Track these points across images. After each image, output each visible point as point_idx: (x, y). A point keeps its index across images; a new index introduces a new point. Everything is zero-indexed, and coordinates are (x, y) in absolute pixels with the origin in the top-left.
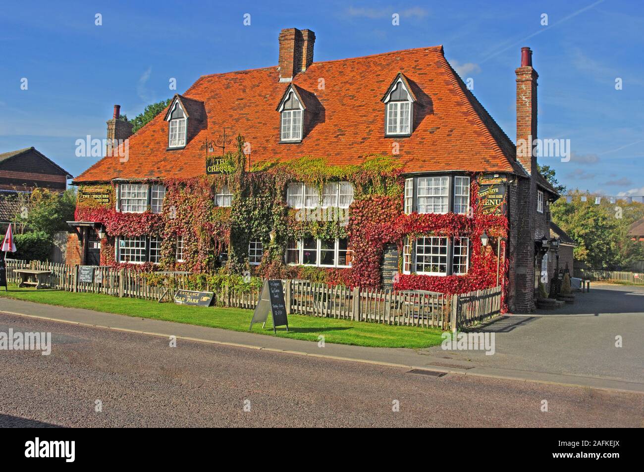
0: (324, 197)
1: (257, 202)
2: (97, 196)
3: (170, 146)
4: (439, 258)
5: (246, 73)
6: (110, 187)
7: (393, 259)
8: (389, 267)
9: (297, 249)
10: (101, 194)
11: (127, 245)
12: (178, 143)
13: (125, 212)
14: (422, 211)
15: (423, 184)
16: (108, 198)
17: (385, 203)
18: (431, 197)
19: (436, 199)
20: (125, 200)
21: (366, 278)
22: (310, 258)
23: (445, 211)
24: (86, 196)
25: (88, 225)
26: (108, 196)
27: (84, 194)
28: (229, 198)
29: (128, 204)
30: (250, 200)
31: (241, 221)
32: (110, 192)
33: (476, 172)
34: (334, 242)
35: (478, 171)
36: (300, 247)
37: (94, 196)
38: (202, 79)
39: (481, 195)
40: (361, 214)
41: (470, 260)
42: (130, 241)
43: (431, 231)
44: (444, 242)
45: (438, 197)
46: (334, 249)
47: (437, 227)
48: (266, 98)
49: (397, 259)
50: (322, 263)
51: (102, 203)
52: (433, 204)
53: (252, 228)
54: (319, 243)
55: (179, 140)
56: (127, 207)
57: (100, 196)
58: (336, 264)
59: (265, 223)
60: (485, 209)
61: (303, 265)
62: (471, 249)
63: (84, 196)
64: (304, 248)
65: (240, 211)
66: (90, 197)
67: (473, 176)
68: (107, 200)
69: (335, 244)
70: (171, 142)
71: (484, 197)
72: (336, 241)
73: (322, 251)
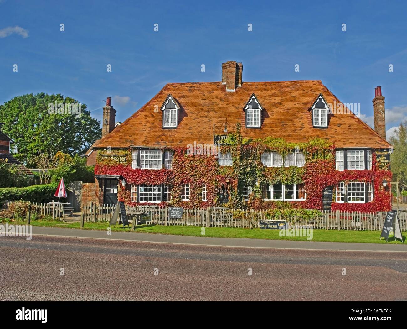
0: (285, 160)
1: (249, 163)
2: (114, 158)
3: (164, 126)
4: (351, 193)
5: (200, 84)
6: (127, 152)
7: (329, 195)
8: (327, 199)
9: (269, 191)
10: (118, 156)
11: (146, 190)
12: (171, 124)
13: (143, 168)
14: (349, 169)
15: (349, 154)
16: (125, 159)
17: (326, 164)
18: (354, 161)
19: (357, 162)
20: (143, 160)
21: (317, 206)
22: (278, 195)
23: (363, 169)
24: (104, 157)
25: (114, 177)
26: (125, 158)
27: (102, 156)
28: (228, 160)
29: (145, 163)
30: (245, 162)
31: (240, 175)
32: (127, 155)
33: (376, 148)
34: (293, 186)
35: (377, 148)
36: (271, 189)
37: (112, 158)
38: (168, 85)
39: (377, 160)
40: (312, 170)
41: (373, 194)
42: (148, 188)
43: (357, 179)
44: (362, 185)
45: (358, 161)
46: (293, 190)
47: (360, 177)
48: (222, 100)
49: (331, 195)
50: (285, 198)
51: (120, 162)
52: (355, 165)
53: (246, 179)
54: (283, 187)
55: (171, 123)
56: (145, 165)
57: (118, 157)
58: (295, 199)
59: (252, 176)
60: (380, 168)
61: (273, 200)
62: (373, 189)
63: (102, 157)
64: (274, 190)
65: (240, 169)
66: (108, 158)
67: (373, 150)
68: (124, 160)
69: (294, 187)
70: (165, 123)
71: (379, 162)
72: (294, 185)
73: (285, 191)
